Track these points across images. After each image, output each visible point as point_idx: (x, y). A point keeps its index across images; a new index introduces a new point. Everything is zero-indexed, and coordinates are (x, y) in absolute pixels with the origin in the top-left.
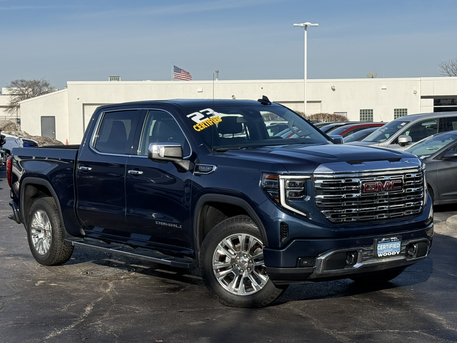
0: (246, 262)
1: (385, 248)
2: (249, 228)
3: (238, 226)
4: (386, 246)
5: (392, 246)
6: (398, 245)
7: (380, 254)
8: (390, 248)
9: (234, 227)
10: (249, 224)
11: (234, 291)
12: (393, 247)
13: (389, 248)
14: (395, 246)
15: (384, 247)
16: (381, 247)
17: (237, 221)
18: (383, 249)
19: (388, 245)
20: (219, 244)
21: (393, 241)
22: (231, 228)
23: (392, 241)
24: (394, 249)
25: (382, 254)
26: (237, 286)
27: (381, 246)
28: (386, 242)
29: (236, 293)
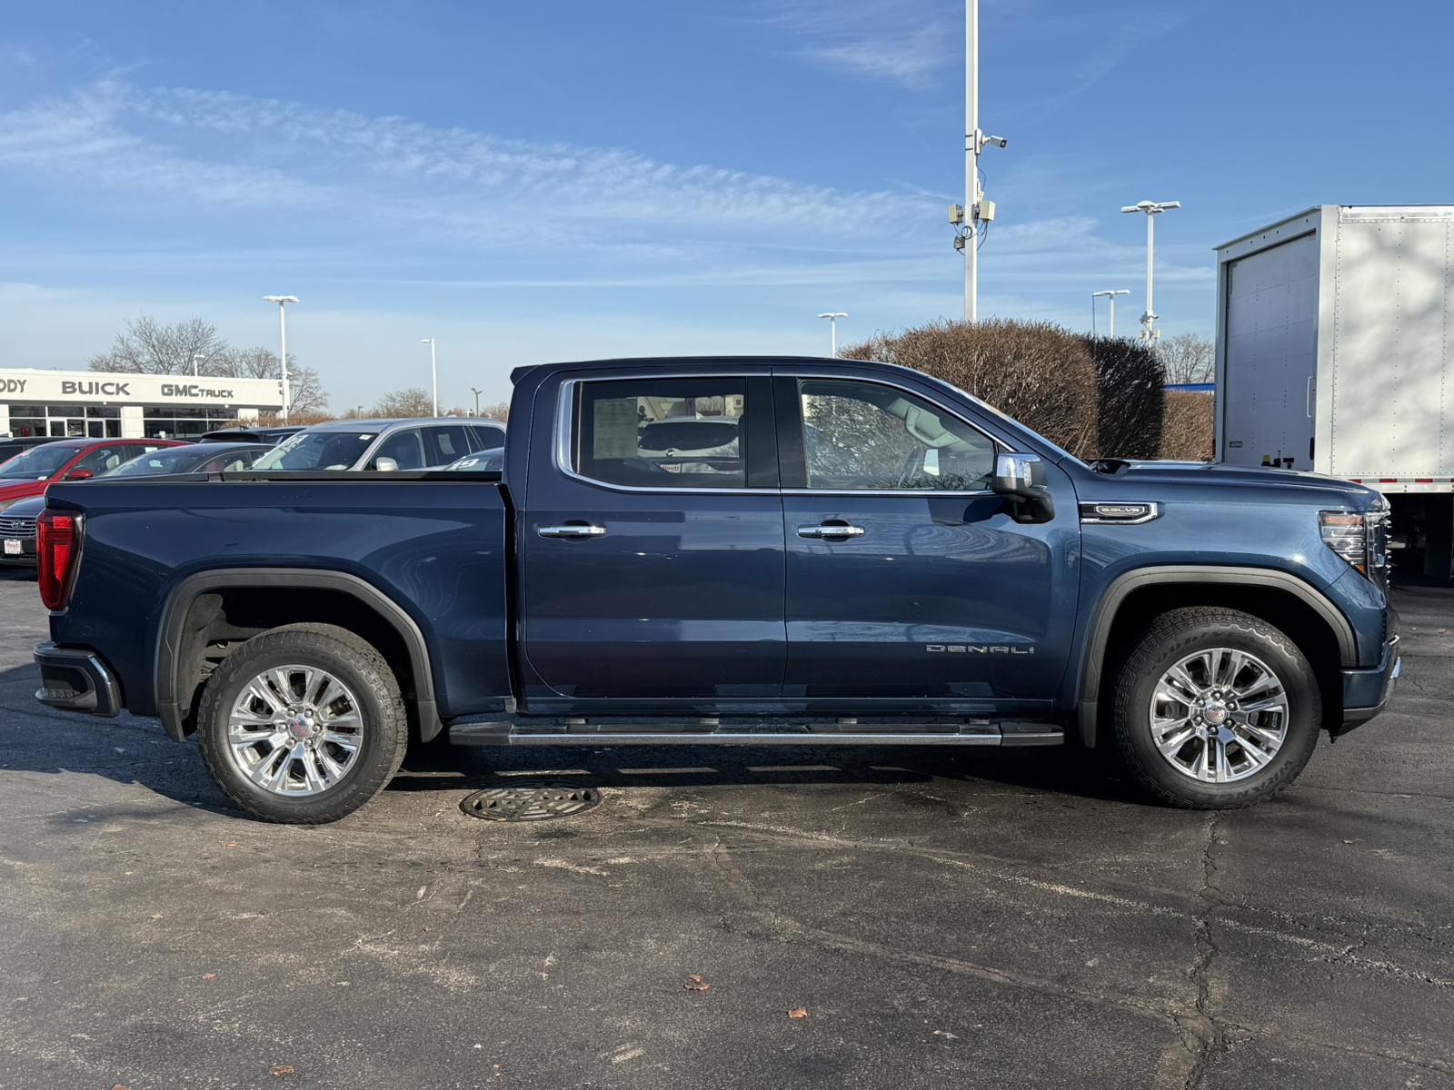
0: (1220, 708)
2: (1231, 634)
3: (1204, 635)
9: (1195, 638)
10: (1229, 625)
11: (1210, 775)
17: (1197, 623)
20: (1161, 680)
22: (1188, 641)
26: (1212, 764)
29: (1213, 780)
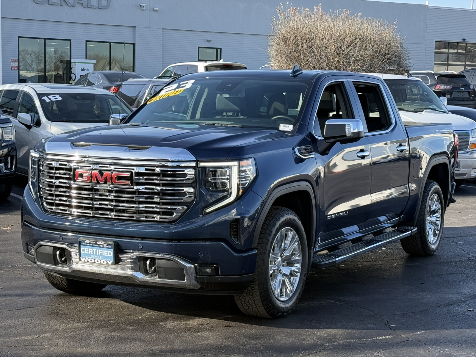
1: (92, 253)
4: (93, 251)
5: (101, 253)
6: (110, 253)
7: (84, 259)
8: (99, 254)
12: (103, 255)
13: (97, 254)
14: (105, 253)
15: (90, 252)
16: (86, 251)
18: (90, 253)
19: (96, 250)
21: (103, 247)
23: (101, 246)
24: (105, 257)
25: (87, 259)
27: (86, 249)
28: (92, 246)
